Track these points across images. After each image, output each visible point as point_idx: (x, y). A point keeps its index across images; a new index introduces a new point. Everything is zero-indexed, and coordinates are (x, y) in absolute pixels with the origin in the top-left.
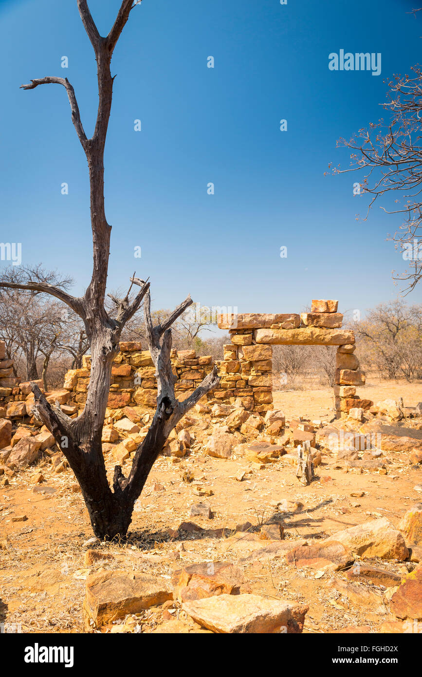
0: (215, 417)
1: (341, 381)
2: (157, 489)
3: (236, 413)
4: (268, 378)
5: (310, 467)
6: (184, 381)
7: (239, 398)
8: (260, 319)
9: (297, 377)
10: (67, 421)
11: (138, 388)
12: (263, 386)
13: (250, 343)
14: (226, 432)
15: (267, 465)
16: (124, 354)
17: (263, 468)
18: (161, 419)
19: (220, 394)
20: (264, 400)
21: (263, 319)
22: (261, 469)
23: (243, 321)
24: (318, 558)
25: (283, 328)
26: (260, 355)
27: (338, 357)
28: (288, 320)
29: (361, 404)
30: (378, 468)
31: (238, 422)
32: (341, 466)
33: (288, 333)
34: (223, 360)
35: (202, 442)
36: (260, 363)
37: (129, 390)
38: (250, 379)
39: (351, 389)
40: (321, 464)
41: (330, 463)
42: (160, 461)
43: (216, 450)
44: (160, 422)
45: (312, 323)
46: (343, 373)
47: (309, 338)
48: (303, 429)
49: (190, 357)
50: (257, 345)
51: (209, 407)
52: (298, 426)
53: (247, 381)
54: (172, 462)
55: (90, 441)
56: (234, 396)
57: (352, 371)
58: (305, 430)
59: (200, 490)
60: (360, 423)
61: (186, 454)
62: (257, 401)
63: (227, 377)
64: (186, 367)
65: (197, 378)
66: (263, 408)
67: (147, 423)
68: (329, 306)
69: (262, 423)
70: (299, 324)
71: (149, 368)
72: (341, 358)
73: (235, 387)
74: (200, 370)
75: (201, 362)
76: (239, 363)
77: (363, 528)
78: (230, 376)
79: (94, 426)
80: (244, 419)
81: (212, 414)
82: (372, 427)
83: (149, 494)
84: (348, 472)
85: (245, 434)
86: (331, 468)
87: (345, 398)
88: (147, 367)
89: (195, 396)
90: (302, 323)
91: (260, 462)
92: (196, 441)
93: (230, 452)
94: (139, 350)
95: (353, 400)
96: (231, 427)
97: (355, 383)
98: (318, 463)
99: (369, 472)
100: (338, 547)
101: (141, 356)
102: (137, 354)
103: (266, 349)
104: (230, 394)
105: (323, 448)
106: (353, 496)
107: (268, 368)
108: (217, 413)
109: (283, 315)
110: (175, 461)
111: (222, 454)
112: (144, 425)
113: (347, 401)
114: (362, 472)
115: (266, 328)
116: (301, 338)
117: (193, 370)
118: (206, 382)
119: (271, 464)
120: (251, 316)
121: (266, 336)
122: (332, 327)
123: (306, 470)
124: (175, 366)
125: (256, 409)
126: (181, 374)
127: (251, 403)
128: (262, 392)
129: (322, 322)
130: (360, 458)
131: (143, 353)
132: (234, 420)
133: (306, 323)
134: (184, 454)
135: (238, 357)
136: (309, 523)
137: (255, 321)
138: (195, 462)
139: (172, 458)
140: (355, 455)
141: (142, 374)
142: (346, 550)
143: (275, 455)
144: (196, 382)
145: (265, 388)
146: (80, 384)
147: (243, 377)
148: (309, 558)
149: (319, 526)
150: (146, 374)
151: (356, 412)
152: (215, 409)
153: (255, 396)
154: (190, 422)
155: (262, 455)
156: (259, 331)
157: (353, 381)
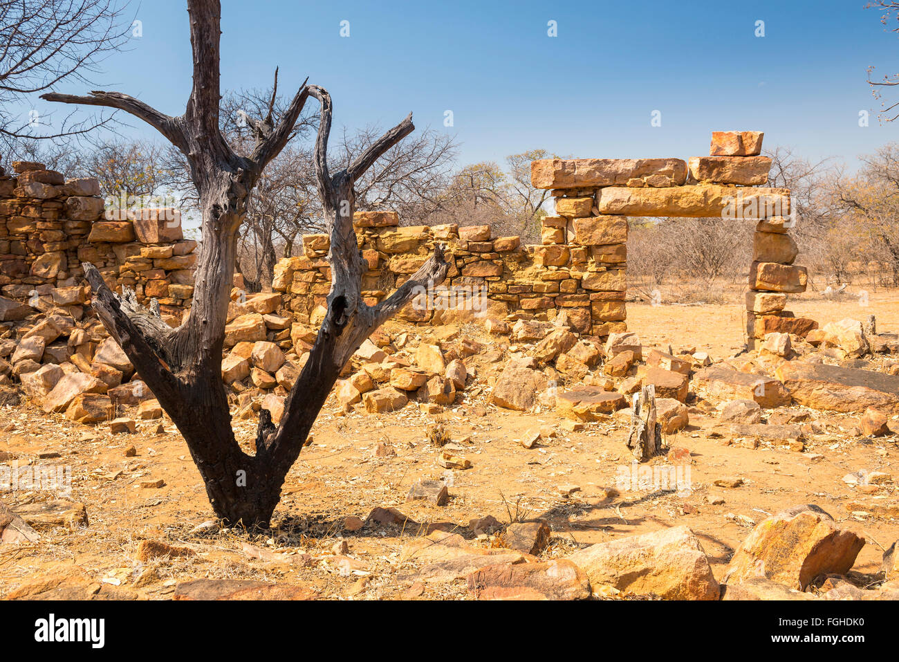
0: (517, 341)
1: (758, 284)
2: (381, 453)
3: (552, 336)
4: (619, 275)
5: (653, 432)
6: (468, 279)
7: (565, 310)
8: (607, 168)
9: (718, 280)
10: (162, 332)
11: (390, 289)
12: (608, 291)
13: (588, 214)
14: (529, 367)
15: (587, 425)
16: (367, 232)
17: (578, 429)
18: (327, 334)
19: (530, 303)
20: (610, 315)
21: (614, 169)
22: (574, 430)
23: (576, 173)
24: (523, 588)
25: (650, 186)
26: (605, 234)
27: (757, 239)
28: (662, 170)
29: (794, 327)
30: (788, 440)
31: (552, 351)
32: (719, 433)
33: (660, 193)
34: (539, 243)
35: (486, 382)
36: (603, 250)
37: (375, 292)
38: (585, 278)
39: (775, 298)
40: (686, 426)
41: (704, 427)
42: (409, 409)
43: (507, 396)
44: (327, 340)
45: (709, 176)
46: (762, 268)
47: (699, 204)
48: (668, 367)
49: (479, 238)
50: (601, 216)
51: (508, 325)
52: (660, 361)
53: (579, 282)
54: (428, 412)
55: (196, 366)
56: (555, 307)
57: (781, 266)
58: (673, 369)
59: (448, 459)
60: (782, 359)
61: (455, 400)
62: (597, 317)
63: (544, 274)
64: (471, 256)
65: (490, 273)
66: (607, 329)
67: (401, 347)
68: (744, 142)
69: (599, 354)
70: (682, 177)
71: (409, 256)
72: (763, 241)
73: (559, 292)
74: (495, 261)
75: (498, 247)
76: (568, 249)
77: (639, 542)
78: (549, 272)
79: (203, 341)
80: (565, 346)
81: (513, 337)
82: (799, 367)
83: (366, 460)
84: (730, 443)
85: (563, 371)
86: (703, 436)
87: (763, 314)
88: (405, 255)
89: (397, 297)
90: (691, 177)
91: (578, 419)
92: (476, 380)
93: (532, 400)
94: (394, 226)
95: (778, 318)
96: (540, 359)
97: (786, 288)
98: (679, 425)
99: (771, 446)
100: (566, 571)
101: (395, 235)
102: (388, 233)
103: (617, 224)
104: (548, 304)
105: (700, 400)
106: (718, 485)
107: (618, 259)
108: (521, 335)
109: (652, 160)
110: (433, 411)
111: (515, 403)
112: (396, 351)
113: (767, 321)
114: (757, 445)
115: (619, 186)
116: (683, 204)
117: (484, 260)
118: (423, 272)
119: (595, 423)
120: (590, 164)
121: (617, 201)
122: (749, 183)
123: (644, 435)
124: (452, 253)
125: (595, 331)
126: (464, 267)
127: (586, 320)
128: (606, 300)
129: (728, 174)
130: (764, 422)
131: (400, 230)
132: (545, 348)
133: (696, 176)
134: (451, 401)
135: (567, 239)
136: (611, 526)
137: (598, 173)
138: (467, 413)
139: (429, 405)
140: (754, 415)
141: (397, 265)
142: (578, 579)
143: (605, 409)
144: (488, 281)
145: (613, 295)
146: (297, 281)
147: (572, 273)
148: (506, 586)
149: (628, 531)
150: (404, 267)
151: (777, 341)
152: (519, 328)
153: (594, 308)
154: (472, 348)
155: (581, 408)
156: (604, 191)
157: (781, 284)
